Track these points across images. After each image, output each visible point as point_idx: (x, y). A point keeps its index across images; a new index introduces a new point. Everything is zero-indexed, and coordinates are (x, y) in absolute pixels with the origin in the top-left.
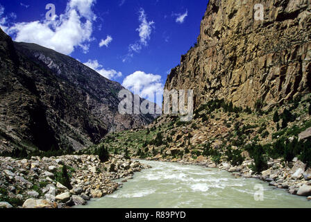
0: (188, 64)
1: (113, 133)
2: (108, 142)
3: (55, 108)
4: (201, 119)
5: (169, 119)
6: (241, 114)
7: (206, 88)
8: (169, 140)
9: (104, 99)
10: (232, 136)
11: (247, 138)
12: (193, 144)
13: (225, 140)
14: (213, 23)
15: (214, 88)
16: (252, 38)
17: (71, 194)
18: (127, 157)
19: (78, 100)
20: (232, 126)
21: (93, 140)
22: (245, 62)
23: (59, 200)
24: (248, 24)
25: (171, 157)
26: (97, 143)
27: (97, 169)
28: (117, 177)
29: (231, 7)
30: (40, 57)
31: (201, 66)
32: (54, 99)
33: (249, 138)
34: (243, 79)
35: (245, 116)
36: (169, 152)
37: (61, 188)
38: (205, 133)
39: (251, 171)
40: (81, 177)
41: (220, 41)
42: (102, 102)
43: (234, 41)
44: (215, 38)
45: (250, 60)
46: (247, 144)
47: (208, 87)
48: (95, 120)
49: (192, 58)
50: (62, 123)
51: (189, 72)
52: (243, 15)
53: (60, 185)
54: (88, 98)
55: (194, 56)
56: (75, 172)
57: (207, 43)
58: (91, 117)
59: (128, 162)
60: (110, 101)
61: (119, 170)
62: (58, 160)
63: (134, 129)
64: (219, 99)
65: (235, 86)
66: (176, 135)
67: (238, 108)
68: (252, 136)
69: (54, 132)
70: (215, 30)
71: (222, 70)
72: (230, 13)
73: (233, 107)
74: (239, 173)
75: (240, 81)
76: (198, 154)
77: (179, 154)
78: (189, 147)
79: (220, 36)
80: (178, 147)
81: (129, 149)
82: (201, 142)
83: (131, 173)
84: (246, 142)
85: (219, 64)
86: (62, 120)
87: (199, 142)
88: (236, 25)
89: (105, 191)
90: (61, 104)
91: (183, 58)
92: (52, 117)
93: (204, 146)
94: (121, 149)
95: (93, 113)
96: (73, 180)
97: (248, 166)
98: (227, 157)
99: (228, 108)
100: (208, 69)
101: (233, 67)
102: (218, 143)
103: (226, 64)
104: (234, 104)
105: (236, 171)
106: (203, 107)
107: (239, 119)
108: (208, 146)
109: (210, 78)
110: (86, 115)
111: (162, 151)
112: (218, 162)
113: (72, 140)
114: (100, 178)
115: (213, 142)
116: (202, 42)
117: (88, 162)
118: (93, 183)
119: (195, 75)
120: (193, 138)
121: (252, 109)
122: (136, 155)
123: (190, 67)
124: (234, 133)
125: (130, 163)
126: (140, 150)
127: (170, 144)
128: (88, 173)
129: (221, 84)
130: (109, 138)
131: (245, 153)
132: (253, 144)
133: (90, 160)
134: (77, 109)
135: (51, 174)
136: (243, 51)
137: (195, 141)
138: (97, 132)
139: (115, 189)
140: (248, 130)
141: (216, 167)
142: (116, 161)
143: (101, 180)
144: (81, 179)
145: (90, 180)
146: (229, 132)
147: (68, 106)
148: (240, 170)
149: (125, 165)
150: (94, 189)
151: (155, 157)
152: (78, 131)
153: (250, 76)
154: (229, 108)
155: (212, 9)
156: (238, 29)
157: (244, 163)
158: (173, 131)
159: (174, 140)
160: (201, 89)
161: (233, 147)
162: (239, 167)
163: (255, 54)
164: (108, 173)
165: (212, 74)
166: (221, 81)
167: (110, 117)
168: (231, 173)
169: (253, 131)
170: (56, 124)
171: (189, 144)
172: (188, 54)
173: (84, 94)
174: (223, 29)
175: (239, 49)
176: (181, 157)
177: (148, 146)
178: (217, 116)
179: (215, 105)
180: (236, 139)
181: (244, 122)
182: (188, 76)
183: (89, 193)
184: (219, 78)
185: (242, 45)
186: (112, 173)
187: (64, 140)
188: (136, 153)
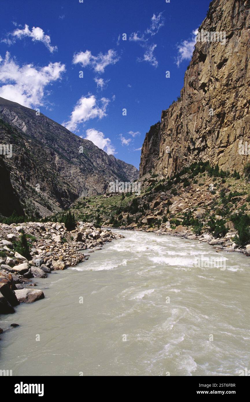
0: (169, 120)
1: (84, 198)
2: (78, 208)
3: (20, 169)
4: (182, 184)
5: (147, 183)
6: (227, 179)
7: (189, 149)
8: (146, 207)
9: (75, 160)
10: (216, 204)
11: (234, 207)
12: (173, 212)
13: (209, 208)
14: (199, 74)
15: (198, 149)
16: (243, 91)
17: (31, 265)
18: (97, 226)
19: (45, 160)
20: (217, 192)
21: (62, 206)
22: (234, 120)
23: (16, 271)
24: (240, 75)
25: (147, 226)
26: (67, 209)
27: (62, 238)
28: (84, 247)
29: (220, 55)
30: (4, 112)
31: (185, 123)
32: (20, 159)
33: (236, 206)
34: (232, 139)
35: (232, 181)
36: (144, 221)
37: (19, 259)
38: (187, 200)
39: (234, 245)
40: (42, 247)
41: (207, 95)
42: (72, 163)
43: (223, 95)
44: (202, 91)
45: (240, 117)
46: (232, 214)
47: (192, 147)
48: (64, 183)
49: (174, 115)
50: (28, 186)
51: (171, 130)
52: (234, 64)
53: (18, 255)
54: (57, 158)
55: (177, 112)
56: (36, 241)
57: (191, 97)
58: (60, 179)
59: (98, 231)
60: (81, 163)
61: (87, 240)
62: (18, 228)
63: (108, 195)
64: (204, 161)
65: (222, 147)
66: (154, 202)
67: (225, 173)
68: (239, 205)
69: (19, 196)
70: (201, 82)
71: (208, 129)
72: (219, 62)
73: (220, 171)
74: (220, 246)
75: (228, 141)
76: (178, 223)
77: (156, 224)
78: (168, 215)
79: (206, 89)
80: (156, 215)
81: (101, 217)
82: (181, 210)
83: (101, 243)
84: (231, 212)
85: (205, 122)
86: (27, 183)
87: (179, 210)
88: (225, 77)
89: (68, 263)
90: (26, 165)
91: (164, 114)
92: (17, 179)
93: (185, 214)
94: (93, 217)
95: (62, 175)
96: (33, 250)
97: (231, 238)
98: (209, 227)
99: (213, 172)
100: (192, 127)
101: (220, 125)
102: (200, 211)
103: (213, 121)
104: (220, 167)
105: (217, 244)
106: (185, 171)
107: (226, 185)
108: (188, 215)
109: (194, 137)
110: (54, 177)
111: (137, 219)
112: (199, 233)
113: (39, 205)
114: (64, 248)
115: (195, 210)
116: (186, 96)
117: (52, 231)
118: (56, 254)
119: (178, 133)
120: (173, 206)
121: (240, 174)
122: (109, 223)
123: (172, 124)
124: (219, 200)
125: (100, 232)
126: (113, 218)
127: (147, 212)
128: (51, 242)
129: (206, 144)
130: (80, 203)
131: (229, 224)
132: (240, 214)
133: (55, 228)
134: (45, 170)
135: (9, 243)
136: (233, 107)
137: (175, 208)
138: (67, 197)
139: (80, 261)
140: (234, 198)
141: (196, 239)
142: (84, 230)
143: (65, 251)
144: (42, 250)
145: (53, 250)
146: (214, 199)
147: (35, 167)
148: (222, 243)
149: (94, 234)
150: (56, 260)
151: (129, 226)
152: (45, 195)
153: (240, 135)
154: (215, 172)
155: (199, 57)
156: (228, 81)
157: (228, 236)
158: (150, 197)
159: (152, 207)
160: (183, 150)
161: (217, 217)
162: (222, 240)
163: (246, 110)
164: (74, 243)
165: (197, 132)
166: (206, 141)
167: (81, 180)
168: (212, 246)
169: (240, 199)
170: (21, 188)
171: (168, 212)
172: (170, 109)
173: (53, 154)
174: (210, 80)
175: (228, 104)
176: (159, 227)
177: (123, 213)
178: (201, 181)
179: (199, 168)
180: (221, 207)
181: (231, 188)
182: (169, 135)
183: (50, 264)
184: (204, 138)
185: (232, 100)
186: (79, 242)
187: (29, 205)
188: (108, 221)
